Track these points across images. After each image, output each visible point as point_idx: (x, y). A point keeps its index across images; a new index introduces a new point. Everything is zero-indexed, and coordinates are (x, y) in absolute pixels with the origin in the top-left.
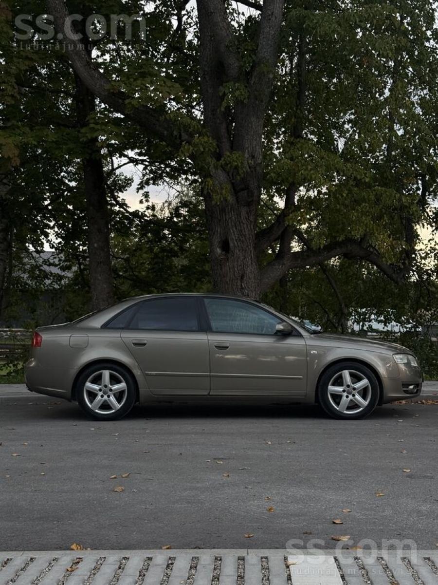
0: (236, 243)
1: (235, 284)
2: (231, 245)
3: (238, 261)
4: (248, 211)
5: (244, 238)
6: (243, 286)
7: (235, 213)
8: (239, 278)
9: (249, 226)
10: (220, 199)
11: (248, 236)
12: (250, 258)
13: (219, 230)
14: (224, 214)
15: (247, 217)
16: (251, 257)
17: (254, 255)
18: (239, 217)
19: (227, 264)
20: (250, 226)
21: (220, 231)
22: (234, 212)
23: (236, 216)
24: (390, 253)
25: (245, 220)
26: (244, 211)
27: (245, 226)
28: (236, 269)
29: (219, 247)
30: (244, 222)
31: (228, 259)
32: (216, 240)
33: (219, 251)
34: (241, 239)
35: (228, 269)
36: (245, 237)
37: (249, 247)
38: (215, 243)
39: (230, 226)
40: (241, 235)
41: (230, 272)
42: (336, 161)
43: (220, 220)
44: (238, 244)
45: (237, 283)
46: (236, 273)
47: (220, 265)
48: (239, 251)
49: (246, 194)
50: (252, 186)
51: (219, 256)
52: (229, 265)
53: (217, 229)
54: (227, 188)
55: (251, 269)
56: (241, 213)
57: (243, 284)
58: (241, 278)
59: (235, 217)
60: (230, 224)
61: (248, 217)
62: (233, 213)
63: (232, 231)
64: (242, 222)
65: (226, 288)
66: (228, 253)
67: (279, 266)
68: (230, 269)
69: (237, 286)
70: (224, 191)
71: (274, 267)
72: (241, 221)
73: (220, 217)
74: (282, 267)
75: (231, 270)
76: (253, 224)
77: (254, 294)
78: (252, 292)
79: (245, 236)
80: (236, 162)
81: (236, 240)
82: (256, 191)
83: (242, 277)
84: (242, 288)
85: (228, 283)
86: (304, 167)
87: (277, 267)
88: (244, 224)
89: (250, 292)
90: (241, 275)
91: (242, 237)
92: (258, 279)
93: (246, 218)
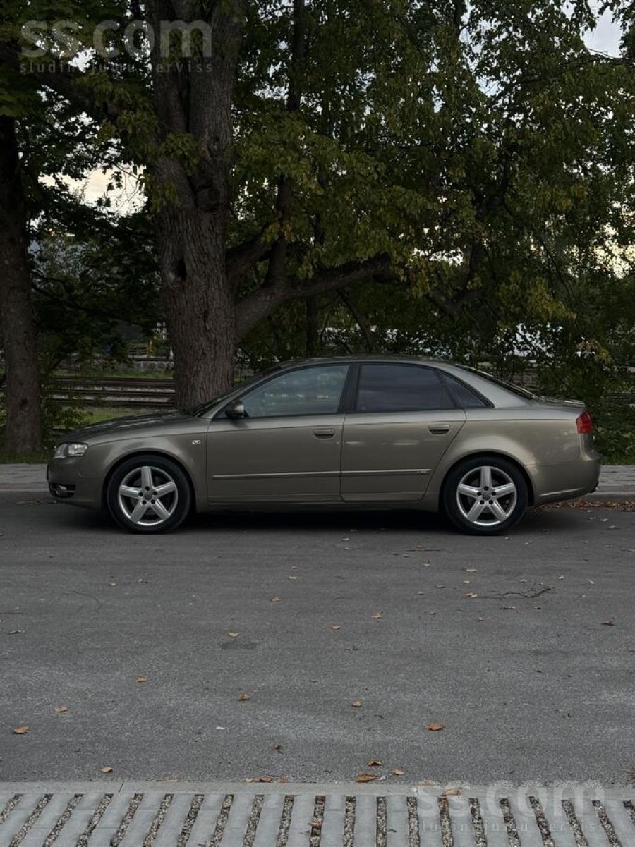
0: (194, 265)
1: (196, 325)
2: (188, 268)
3: (197, 292)
4: (212, 219)
5: (206, 259)
6: (208, 328)
7: (193, 222)
8: (201, 316)
9: (214, 241)
10: (162, 203)
11: (213, 255)
12: (217, 286)
13: (171, 247)
14: (176, 223)
15: (211, 228)
16: (219, 285)
17: (223, 283)
18: (199, 228)
19: (183, 296)
20: (216, 241)
21: (173, 248)
22: (191, 220)
23: (194, 226)
24: (425, 279)
25: (208, 231)
26: (206, 219)
27: (209, 241)
28: (196, 303)
29: (173, 271)
30: (205, 234)
31: (184, 287)
32: (168, 261)
33: (172, 276)
34: (203, 260)
35: (185, 302)
36: (208, 257)
37: (216, 271)
38: (166, 265)
39: (186, 242)
40: (202, 254)
41: (187, 307)
42: (328, 150)
43: (171, 232)
44: (197, 266)
45: (198, 323)
46: (196, 310)
47: (174, 297)
48: (200, 277)
49: (206, 194)
50: (216, 182)
51: (172, 284)
52: (185, 298)
53: (168, 244)
54: (171, 187)
55: (219, 301)
56: (202, 223)
57: (207, 325)
58: (205, 316)
59: (192, 228)
60: (185, 237)
61: (213, 227)
62: (189, 222)
63: (188, 249)
64: (203, 235)
65: (184, 331)
66: (185, 279)
67: (267, 297)
68: (187, 303)
69: (199, 327)
70: (167, 193)
71: (259, 299)
72: (201, 233)
73: (171, 226)
74: (271, 298)
75: (189, 305)
76: (220, 237)
77: (225, 339)
78: (222, 336)
79: (208, 255)
80: (181, 150)
81: (195, 261)
82: (223, 190)
83: (206, 314)
84: (206, 330)
85: (186, 322)
86: (282, 158)
87: (264, 298)
88: (206, 238)
89: (218, 337)
90: (203, 311)
91: (204, 257)
92: (232, 318)
93: (209, 230)
